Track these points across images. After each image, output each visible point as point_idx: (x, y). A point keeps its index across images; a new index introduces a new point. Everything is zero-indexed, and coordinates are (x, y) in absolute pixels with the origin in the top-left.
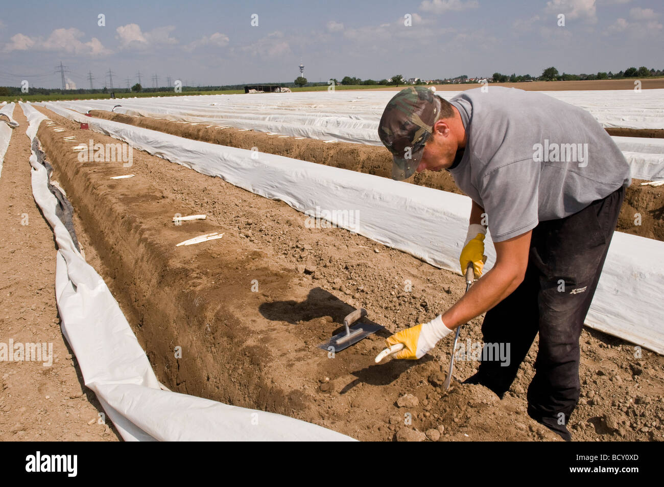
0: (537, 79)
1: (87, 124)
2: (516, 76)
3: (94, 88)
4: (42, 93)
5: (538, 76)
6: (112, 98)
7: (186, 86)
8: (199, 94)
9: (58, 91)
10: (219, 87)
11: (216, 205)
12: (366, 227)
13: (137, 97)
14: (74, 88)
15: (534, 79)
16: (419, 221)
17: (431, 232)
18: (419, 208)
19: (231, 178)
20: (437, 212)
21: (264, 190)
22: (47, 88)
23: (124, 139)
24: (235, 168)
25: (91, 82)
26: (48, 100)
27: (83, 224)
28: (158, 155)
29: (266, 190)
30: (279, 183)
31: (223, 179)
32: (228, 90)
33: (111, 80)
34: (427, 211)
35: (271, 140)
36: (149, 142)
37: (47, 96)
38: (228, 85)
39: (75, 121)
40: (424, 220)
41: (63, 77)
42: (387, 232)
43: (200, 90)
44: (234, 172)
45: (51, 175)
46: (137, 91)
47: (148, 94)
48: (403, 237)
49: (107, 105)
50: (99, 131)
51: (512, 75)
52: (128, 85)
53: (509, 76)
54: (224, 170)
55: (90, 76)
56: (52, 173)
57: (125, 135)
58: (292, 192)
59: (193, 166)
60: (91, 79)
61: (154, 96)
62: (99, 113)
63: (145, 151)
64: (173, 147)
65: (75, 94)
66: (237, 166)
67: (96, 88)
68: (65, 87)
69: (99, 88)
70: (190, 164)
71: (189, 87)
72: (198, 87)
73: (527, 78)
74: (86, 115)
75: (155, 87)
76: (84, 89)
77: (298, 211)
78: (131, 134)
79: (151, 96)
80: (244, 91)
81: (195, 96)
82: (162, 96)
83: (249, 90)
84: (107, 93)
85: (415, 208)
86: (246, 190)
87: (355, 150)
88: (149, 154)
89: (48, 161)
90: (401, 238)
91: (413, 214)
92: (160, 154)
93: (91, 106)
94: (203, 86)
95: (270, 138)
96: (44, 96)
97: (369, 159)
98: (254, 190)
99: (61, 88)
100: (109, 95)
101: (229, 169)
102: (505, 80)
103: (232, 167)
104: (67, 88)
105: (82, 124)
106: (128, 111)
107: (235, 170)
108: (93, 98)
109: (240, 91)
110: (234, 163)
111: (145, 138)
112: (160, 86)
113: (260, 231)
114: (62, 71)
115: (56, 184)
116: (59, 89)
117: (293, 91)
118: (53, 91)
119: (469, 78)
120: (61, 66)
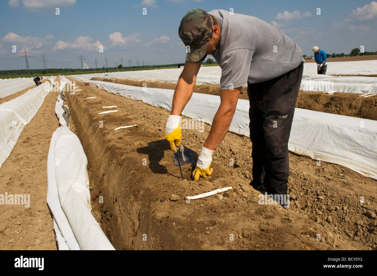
0: (348, 55)
1: (88, 83)
2: (336, 54)
3: (98, 68)
4: (71, 71)
5: (349, 54)
6: (106, 72)
7: (147, 65)
8: (153, 69)
9: (79, 70)
10: (164, 65)
11: (134, 111)
12: (191, 114)
13: (120, 71)
14: (88, 68)
15: (346, 56)
16: (211, 108)
17: (213, 112)
18: (211, 103)
19: (145, 101)
20: (217, 103)
21: (157, 104)
22: (74, 68)
23: (104, 88)
24: (147, 96)
25: (96, 64)
26: (73, 74)
27: (72, 118)
28: (117, 94)
29: (158, 103)
30: (163, 100)
31: (142, 101)
32: (169, 67)
33: (107, 63)
34: (213, 104)
35: (173, 86)
36: (114, 89)
37: (74, 72)
38: (170, 64)
39: (84, 82)
40: (212, 107)
41: (82, 62)
42: (198, 115)
43: (154, 67)
44: (147, 98)
45: (65, 103)
46: (120, 68)
47: (126, 70)
48: (203, 116)
49: (102, 75)
50: (94, 86)
51: (333, 54)
52: (116, 65)
53: (331, 55)
54: (143, 97)
55: (96, 61)
56: (65, 102)
57: (105, 86)
58: (167, 103)
59: (131, 97)
60: (96, 63)
61: (128, 71)
62: (96, 78)
63: (112, 93)
64: (124, 90)
65: (88, 71)
66: (148, 95)
67: (99, 68)
68: (83, 67)
69: (100, 68)
70: (129, 96)
71: (148, 66)
72: (153, 66)
73: (342, 55)
74: (90, 80)
75: (130, 66)
76: (93, 68)
77: (168, 111)
78: (107, 86)
79: (127, 71)
80: (178, 67)
81: (151, 70)
82: (133, 70)
83: (181, 67)
84: (104, 70)
85: (210, 103)
86: (150, 105)
87: (208, 87)
88: (114, 94)
89: (66, 98)
90: (202, 116)
91: (209, 106)
92: (118, 93)
93: (94, 76)
94: (156, 65)
95: (172, 85)
96: (72, 73)
97: (213, 91)
98: (153, 104)
99: (81, 69)
100: (105, 71)
101: (145, 96)
102: (329, 57)
103: (145, 95)
104: (84, 68)
105: (86, 83)
106: (111, 77)
107: (147, 97)
108: (97, 73)
109: (176, 67)
110: (147, 93)
111: (113, 87)
112: (133, 66)
113: (148, 118)
114: (81, 59)
115: (66, 106)
116: (80, 69)
117: (204, 66)
118: (77, 70)
119: (307, 56)
120: (81, 57)
